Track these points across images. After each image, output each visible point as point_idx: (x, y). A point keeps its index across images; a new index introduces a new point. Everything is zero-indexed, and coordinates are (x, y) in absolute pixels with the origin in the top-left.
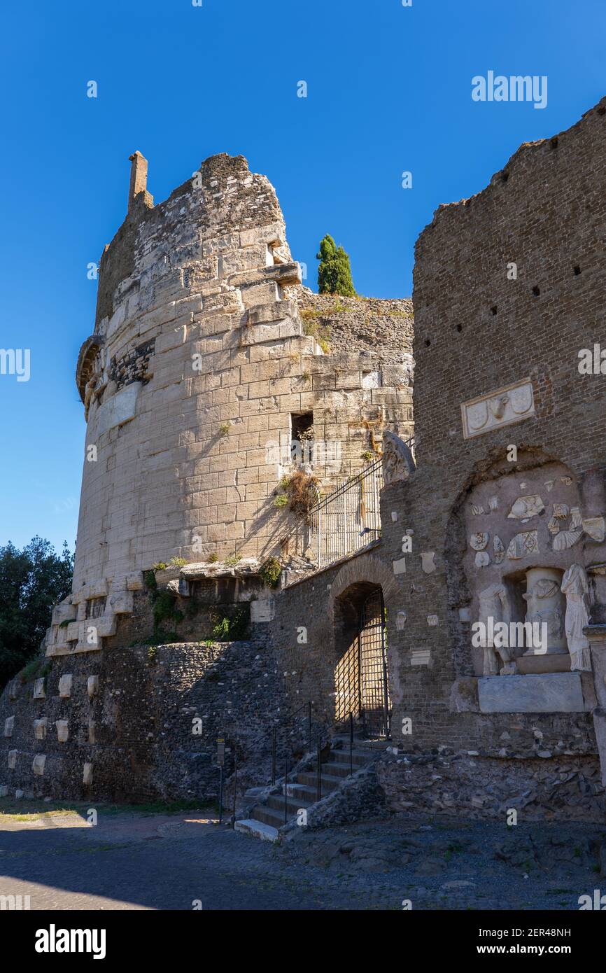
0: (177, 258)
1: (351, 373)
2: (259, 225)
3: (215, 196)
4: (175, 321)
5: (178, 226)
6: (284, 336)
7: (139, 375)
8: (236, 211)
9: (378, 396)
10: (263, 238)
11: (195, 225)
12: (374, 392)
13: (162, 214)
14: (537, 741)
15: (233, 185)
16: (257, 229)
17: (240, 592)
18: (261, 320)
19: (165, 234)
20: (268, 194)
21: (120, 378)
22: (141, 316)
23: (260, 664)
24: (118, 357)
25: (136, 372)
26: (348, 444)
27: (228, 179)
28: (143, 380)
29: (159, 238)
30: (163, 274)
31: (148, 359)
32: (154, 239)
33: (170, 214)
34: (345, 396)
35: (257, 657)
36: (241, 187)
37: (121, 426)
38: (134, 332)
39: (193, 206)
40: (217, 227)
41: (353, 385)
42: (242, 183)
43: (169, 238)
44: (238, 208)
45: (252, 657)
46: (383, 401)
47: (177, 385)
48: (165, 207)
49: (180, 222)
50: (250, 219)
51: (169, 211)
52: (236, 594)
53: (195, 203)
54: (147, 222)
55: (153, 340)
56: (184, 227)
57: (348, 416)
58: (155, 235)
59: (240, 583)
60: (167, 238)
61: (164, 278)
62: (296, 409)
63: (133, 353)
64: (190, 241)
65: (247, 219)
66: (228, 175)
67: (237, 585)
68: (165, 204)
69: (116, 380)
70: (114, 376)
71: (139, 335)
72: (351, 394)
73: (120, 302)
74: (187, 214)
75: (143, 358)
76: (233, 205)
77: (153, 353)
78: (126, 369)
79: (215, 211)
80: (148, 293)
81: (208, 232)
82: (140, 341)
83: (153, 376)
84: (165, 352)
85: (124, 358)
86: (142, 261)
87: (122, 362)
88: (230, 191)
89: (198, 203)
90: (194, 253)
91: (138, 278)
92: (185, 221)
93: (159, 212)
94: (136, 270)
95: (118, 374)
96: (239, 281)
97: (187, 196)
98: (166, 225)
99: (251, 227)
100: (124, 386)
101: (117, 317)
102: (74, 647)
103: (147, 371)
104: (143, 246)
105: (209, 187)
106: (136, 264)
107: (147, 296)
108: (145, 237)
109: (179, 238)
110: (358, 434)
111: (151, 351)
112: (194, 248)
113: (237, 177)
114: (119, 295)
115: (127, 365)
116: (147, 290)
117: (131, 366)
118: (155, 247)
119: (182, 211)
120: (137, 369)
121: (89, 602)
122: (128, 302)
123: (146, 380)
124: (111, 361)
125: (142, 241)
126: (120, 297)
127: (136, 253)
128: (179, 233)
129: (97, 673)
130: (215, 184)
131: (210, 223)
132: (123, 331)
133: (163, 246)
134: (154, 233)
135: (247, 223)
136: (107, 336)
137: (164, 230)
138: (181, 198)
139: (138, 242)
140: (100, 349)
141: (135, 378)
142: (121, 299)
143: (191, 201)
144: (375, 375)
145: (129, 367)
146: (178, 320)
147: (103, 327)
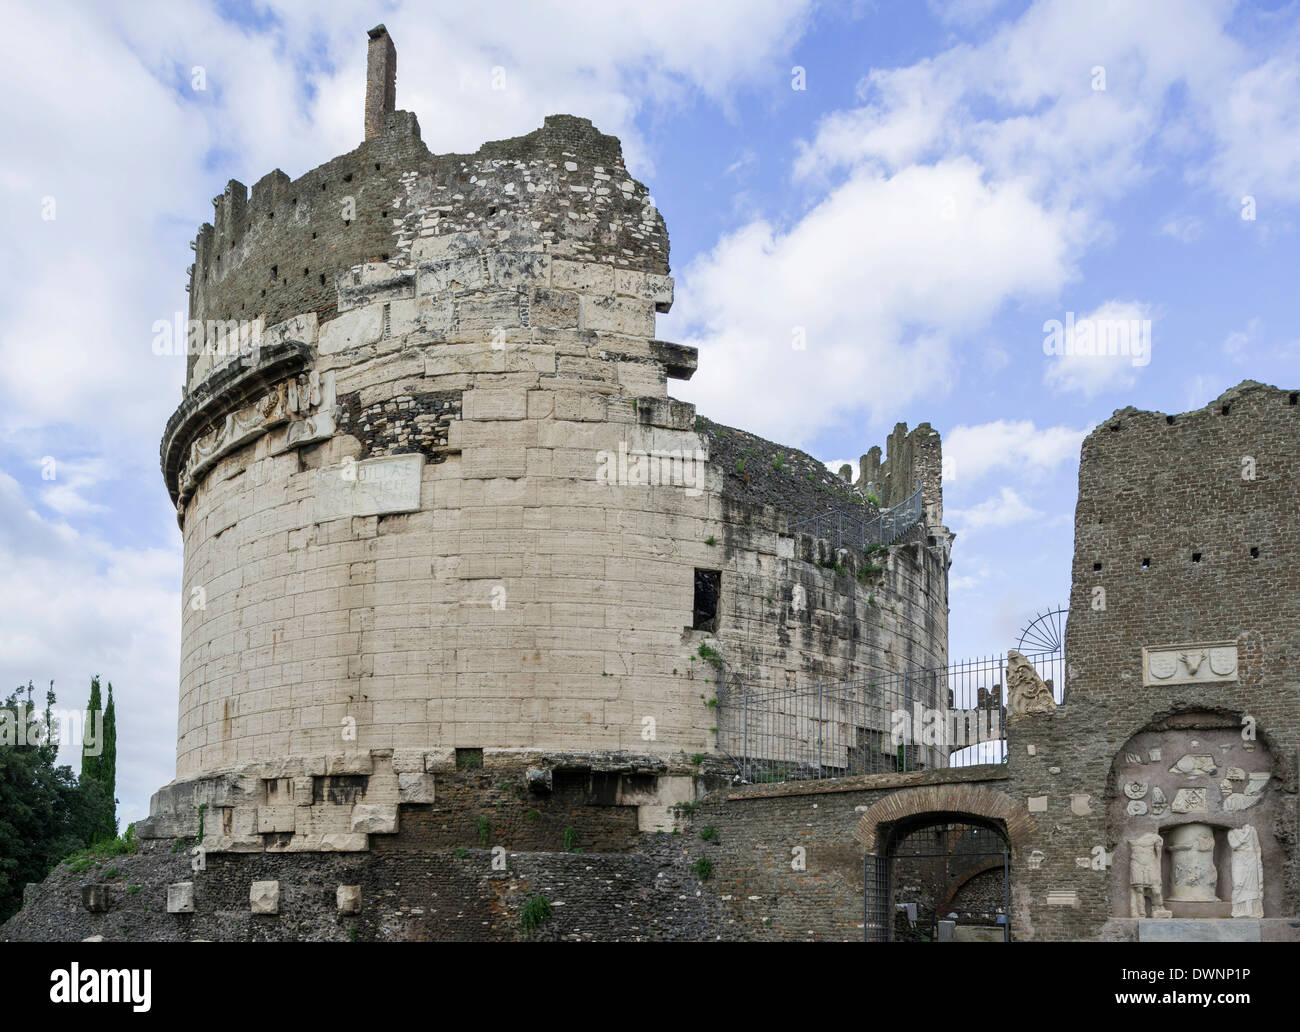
0: (504, 270)
1: (766, 532)
2: (646, 267)
3: (573, 188)
4: (503, 375)
5: (503, 212)
7: (424, 443)
8: (610, 231)
9: (794, 570)
10: (651, 292)
11: (536, 225)
12: (790, 565)
13: (465, 178)
15: (605, 184)
16: (641, 274)
17: (624, 792)
18: (657, 423)
19: (471, 215)
21: (374, 434)
22: (430, 344)
23: (666, 883)
24: (366, 397)
25: (418, 437)
26: (761, 625)
27: (596, 169)
28: (433, 456)
29: (458, 216)
30: (473, 286)
31: (447, 423)
32: (443, 214)
33: (482, 183)
34: (759, 562)
35: (660, 875)
36: (616, 194)
37: (382, 518)
38: (411, 367)
39: (531, 188)
40: (578, 245)
41: (768, 549)
42: (618, 186)
43: (483, 226)
44: (613, 227)
45: (654, 875)
46: (798, 579)
47: (512, 482)
48: (469, 165)
49: (504, 206)
50: (631, 253)
51: (480, 176)
52: (618, 793)
53: (536, 185)
54: (423, 173)
55: (458, 394)
56: (515, 219)
57: (762, 588)
58: (449, 208)
60: (477, 225)
61: (477, 294)
62: (703, 565)
63: (408, 402)
64: (528, 249)
65: (626, 251)
66: (596, 161)
67: (620, 784)
68: (468, 159)
69: (361, 437)
70: (351, 428)
71: (422, 376)
72: (765, 560)
73: (361, 301)
74: (521, 198)
75: (433, 417)
76: (605, 217)
77: (458, 416)
78: (389, 426)
79: (573, 215)
80: (441, 308)
81: (563, 247)
82: (426, 387)
83: (458, 453)
84: (484, 421)
85: (382, 403)
86: (417, 244)
87: (377, 410)
88: (600, 191)
89: (542, 188)
90: (537, 273)
91: (410, 272)
92: (515, 209)
93: (454, 169)
94: (402, 256)
95: (367, 428)
96: (614, 348)
97: (519, 165)
98: (472, 198)
99: (632, 267)
100: (388, 453)
101: (355, 325)
102: (279, 842)
103: (443, 441)
104: (417, 218)
105: (561, 168)
106: (401, 243)
107: (440, 314)
108: (421, 204)
109: (504, 235)
110: (772, 615)
111: (452, 410)
112: (536, 264)
113: (610, 172)
114: (358, 286)
115: (392, 420)
116: (437, 302)
117: (403, 423)
118: (449, 231)
119: (510, 188)
120: (419, 432)
121: (317, 779)
122: (387, 307)
123: (437, 454)
124: (340, 398)
125: (413, 207)
126: (361, 291)
127: (397, 222)
128: (503, 226)
129: (356, 883)
130: (571, 166)
131: (565, 233)
132: (379, 356)
133: (470, 236)
134: (444, 204)
135: (625, 257)
136: (321, 350)
137: (469, 206)
138: (505, 163)
139: (403, 203)
140: (306, 368)
141: (414, 446)
142: (362, 295)
143: (527, 179)
144: (791, 542)
145: (398, 423)
146: (509, 376)
147: (302, 329)
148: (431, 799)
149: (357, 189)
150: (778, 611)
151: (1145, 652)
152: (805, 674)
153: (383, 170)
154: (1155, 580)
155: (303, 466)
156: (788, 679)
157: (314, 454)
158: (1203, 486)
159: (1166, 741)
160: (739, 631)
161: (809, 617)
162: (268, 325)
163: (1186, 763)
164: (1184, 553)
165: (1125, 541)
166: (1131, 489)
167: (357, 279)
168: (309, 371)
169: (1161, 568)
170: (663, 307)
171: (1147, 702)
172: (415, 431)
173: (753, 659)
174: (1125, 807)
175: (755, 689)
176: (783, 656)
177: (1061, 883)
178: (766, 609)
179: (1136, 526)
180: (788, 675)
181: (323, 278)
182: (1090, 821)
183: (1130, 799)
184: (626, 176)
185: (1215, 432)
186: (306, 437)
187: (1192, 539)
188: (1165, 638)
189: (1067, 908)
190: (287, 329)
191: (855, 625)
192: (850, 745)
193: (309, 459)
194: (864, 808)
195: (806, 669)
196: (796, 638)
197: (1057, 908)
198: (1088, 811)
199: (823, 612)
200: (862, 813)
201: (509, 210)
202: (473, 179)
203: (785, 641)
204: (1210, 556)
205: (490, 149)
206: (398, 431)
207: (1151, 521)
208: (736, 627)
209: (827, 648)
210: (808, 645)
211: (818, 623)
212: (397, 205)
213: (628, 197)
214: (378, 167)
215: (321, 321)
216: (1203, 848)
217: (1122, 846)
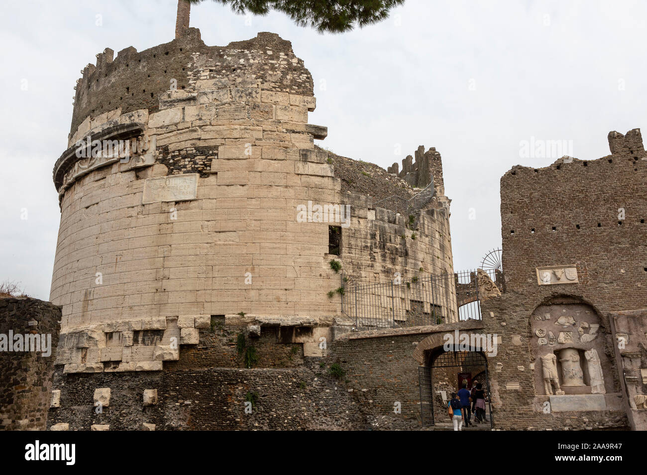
0: (239, 95)
1: (362, 208)
2: (303, 93)
3: (271, 61)
4: (238, 140)
5: (239, 71)
6: (325, 175)
7: (199, 169)
8: (287, 79)
9: (376, 225)
10: (306, 104)
11: (254, 76)
12: (374, 223)
13: (222, 56)
14: (585, 423)
15: (285, 60)
16: (301, 96)
17: (296, 336)
18: (310, 160)
19: (224, 71)
20: (309, 76)
21: (174, 164)
22: (204, 126)
23: (319, 384)
24: (171, 148)
25: (196, 166)
26: (361, 252)
27: (281, 54)
28: (203, 174)
29: (218, 72)
30: (225, 101)
31: (211, 160)
32: (211, 71)
33: (229, 58)
34: (359, 222)
35: (316, 379)
36: (290, 64)
37: (177, 202)
38: (194, 135)
39: (251, 61)
40: (273, 84)
41: (363, 216)
42: (290, 60)
43: (230, 76)
44: (288, 77)
45: (312, 379)
46: (378, 228)
47: (241, 187)
48: (224, 51)
49: (240, 68)
50: (297, 88)
51: (228, 55)
52: (294, 338)
53: (254, 60)
54: (202, 54)
55: (216, 147)
56: (244, 74)
57: (361, 234)
58: (214, 68)
59: (296, 331)
60: (227, 76)
61: (226, 105)
62: (332, 224)
63: (192, 150)
64: (250, 86)
65: (294, 87)
66: (280, 51)
67: (294, 332)
68: (224, 49)
69: (168, 165)
70: (163, 161)
71: (199, 139)
72: (362, 221)
73: (171, 105)
74: (247, 65)
75: (204, 157)
76: (284, 74)
77: (216, 157)
78: (182, 160)
79: (270, 72)
80: (209, 110)
81: (266, 85)
82: (201, 144)
83: (216, 173)
84: (228, 159)
85: (179, 151)
86: (198, 83)
87: (177, 153)
88: (282, 63)
89: (256, 61)
90: (254, 96)
91: (195, 94)
92: (244, 70)
93: (217, 52)
94: (191, 87)
95: (171, 161)
96: (289, 127)
97: (246, 52)
98: (225, 64)
99: (297, 93)
100: (181, 173)
101: (167, 116)
102: (112, 366)
103: (208, 168)
104: (199, 72)
105: (265, 53)
106: (191, 82)
107: (208, 113)
108: (201, 66)
109: (239, 80)
110: (367, 247)
111: (213, 154)
112: (254, 93)
113: (287, 55)
114: (170, 99)
115: (184, 157)
116: (208, 108)
117: (189, 159)
118: (214, 78)
119: (242, 61)
120: (197, 164)
121: (136, 333)
122: (184, 109)
123: (205, 174)
124: (158, 148)
125: (197, 67)
126: (171, 101)
127: (189, 73)
128: (239, 76)
129: (154, 388)
130: (270, 53)
131: (267, 80)
132: (178, 130)
133: (223, 80)
134: (212, 67)
135: (294, 89)
136: (150, 126)
137: (223, 68)
138: (240, 51)
139: (192, 65)
140: (141, 134)
141: (194, 170)
142: (172, 103)
143: (250, 57)
144: (373, 212)
145: (187, 160)
146: (240, 139)
147: (141, 116)
148: (197, 342)
149: (171, 58)
150: (369, 245)
151: (537, 270)
152: (383, 275)
153: (183, 51)
154: (537, 238)
155: (138, 177)
156: (375, 277)
157: (143, 172)
158: (553, 199)
159: (552, 310)
160: (351, 255)
161: (384, 247)
162: (123, 113)
163: (562, 320)
164: (548, 227)
165: (522, 221)
166: (523, 199)
167: (169, 96)
168: (144, 135)
169: (539, 233)
170: (311, 110)
171: (541, 292)
172: (195, 163)
173: (358, 268)
174: (537, 341)
175: (360, 283)
176: (372, 266)
177: (512, 379)
178: (363, 244)
179: (527, 215)
180: (375, 275)
181: (152, 95)
182: (522, 348)
183: (539, 337)
184: (294, 56)
185: (555, 176)
186: (140, 164)
187: (551, 221)
188: (545, 264)
189: (516, 391)
190: (133, 115)
191: (406, 250)
192: (407, 309)
193: (141, 174)
194: (417, 343)
195: (384, 272)
196: (378, 257)
197: (511, 392)
198: (520, 343)
199: (390, 245)
200: (416, 346)
201: (241, 70)
202: (225, 57)
203: (373, 259)
204: (559, 228)
205: (233, 45)
206: (187, 163)
207: (533, 213)
208: (349, 253)
209: (393, 261)
210: (384, 260)
211: (388, 250)
212: (189, 66)
213: (295, 65)
214: (181, 50)
215: (150, 113)
216: (575, 360)
217: (538, 359)
